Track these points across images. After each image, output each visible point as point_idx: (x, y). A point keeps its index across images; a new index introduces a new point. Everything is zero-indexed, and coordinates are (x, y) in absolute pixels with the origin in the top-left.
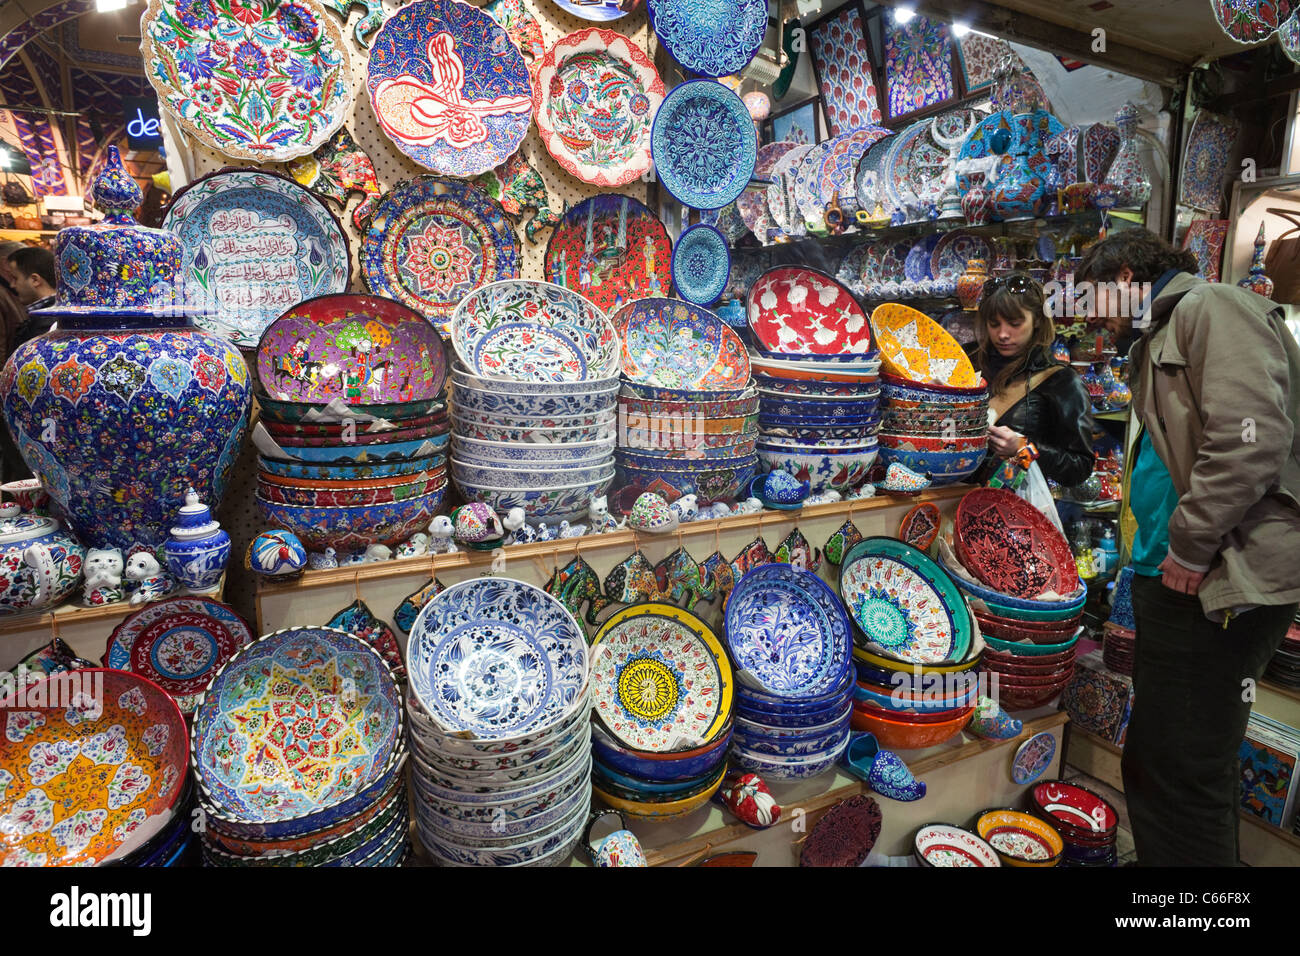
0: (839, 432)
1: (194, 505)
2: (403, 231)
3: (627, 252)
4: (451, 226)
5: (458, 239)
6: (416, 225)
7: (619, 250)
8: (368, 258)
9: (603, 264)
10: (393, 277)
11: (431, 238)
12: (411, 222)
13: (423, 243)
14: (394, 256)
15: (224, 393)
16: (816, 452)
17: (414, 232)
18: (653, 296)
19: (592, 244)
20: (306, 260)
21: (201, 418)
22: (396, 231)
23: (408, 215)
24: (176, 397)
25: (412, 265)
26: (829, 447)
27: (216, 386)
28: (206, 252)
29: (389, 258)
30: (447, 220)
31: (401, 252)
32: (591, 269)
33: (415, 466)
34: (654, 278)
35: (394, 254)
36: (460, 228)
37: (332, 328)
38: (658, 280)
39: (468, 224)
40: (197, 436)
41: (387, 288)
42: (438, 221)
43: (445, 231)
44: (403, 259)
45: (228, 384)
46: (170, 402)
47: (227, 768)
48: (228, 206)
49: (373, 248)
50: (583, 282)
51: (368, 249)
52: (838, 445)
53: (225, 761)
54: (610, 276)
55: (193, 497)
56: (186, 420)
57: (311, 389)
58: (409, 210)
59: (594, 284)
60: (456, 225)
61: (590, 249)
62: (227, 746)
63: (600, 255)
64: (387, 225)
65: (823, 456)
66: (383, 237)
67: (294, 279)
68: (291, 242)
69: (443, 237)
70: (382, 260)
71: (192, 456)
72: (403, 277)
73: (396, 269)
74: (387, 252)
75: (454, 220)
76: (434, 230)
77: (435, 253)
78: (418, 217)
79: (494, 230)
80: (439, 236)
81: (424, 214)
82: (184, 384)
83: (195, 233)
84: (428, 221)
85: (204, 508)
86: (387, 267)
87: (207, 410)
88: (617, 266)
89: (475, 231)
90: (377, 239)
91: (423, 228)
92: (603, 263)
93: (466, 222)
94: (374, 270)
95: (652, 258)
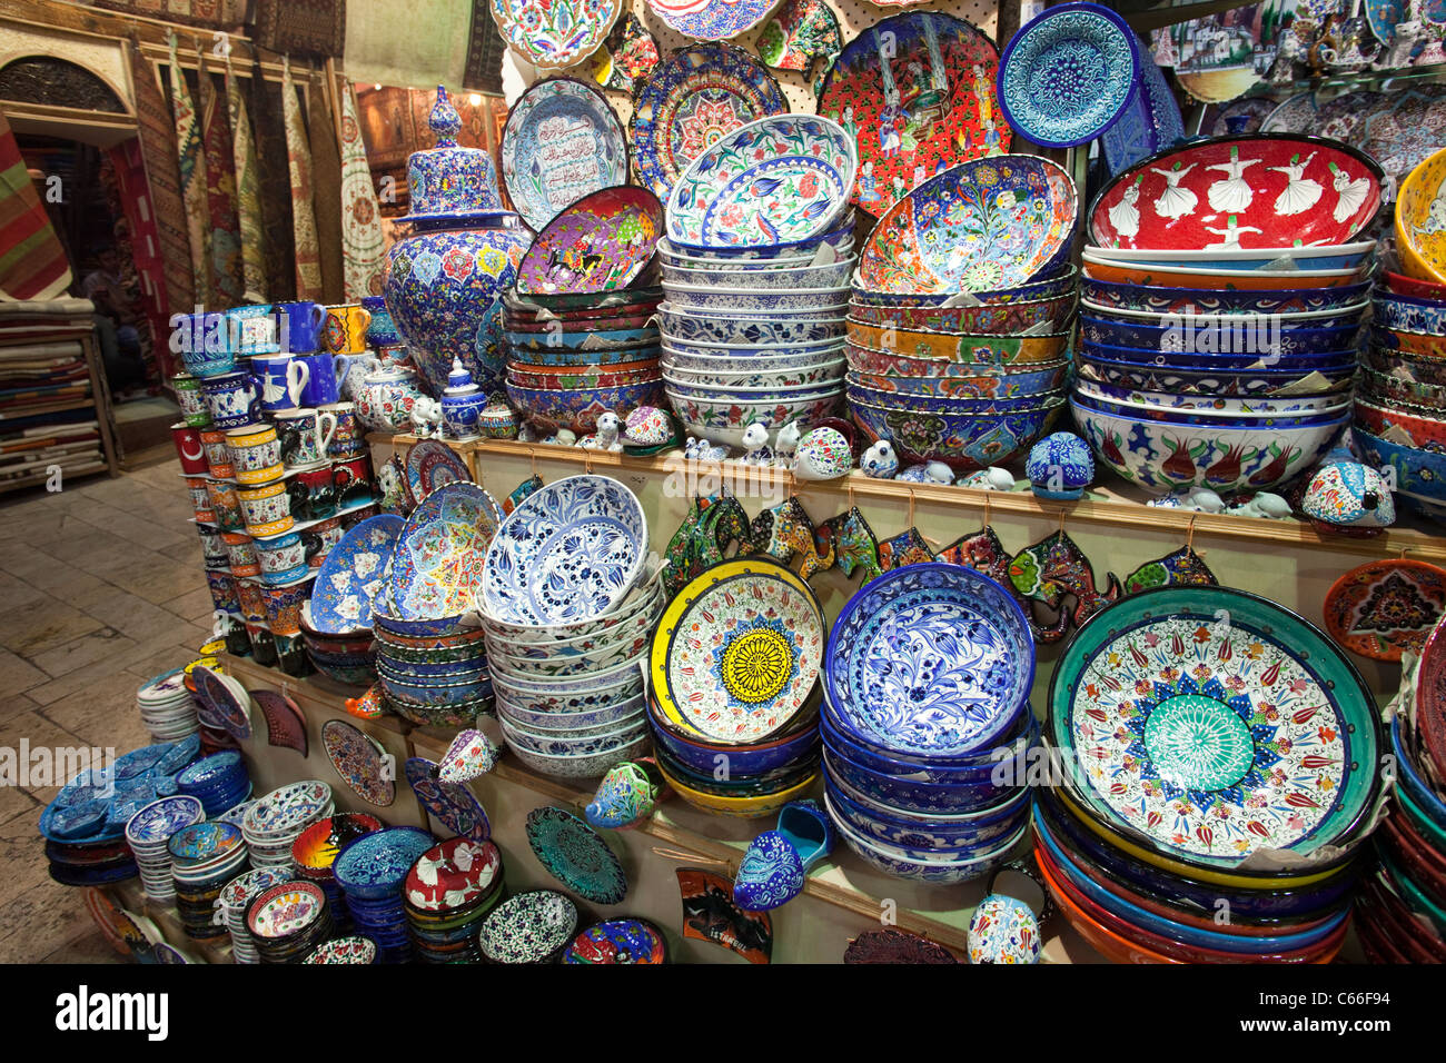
0: (1171, 381)
1: (458, 370)
2: (673, 115)
3: (951, 95)
4: (720, 99)
5: (730, 113)
6: (686, 106)
7: (939, 93)
8: (640, 151)
9: (919, 119)
10: (669, 167)
11: (703, 117)
12: (679, 104)
13: (696, 125)
14: (668, 144)
15: (469, 282)
16: (1127, 412)
17: (685, 115)
18: (988, 156)
19: (896, 93)
20: (604, 156)
21: (449, 301)
22: (665, 117)
23: (674, 96)
24: (428, 284)
25: (688, 151)
26: (1149, 406)
27: (461, 276)
28: (538, 161)
29: (663, 148)
30: (716, 93)
31: (675, 138)
32: (899, 128)
33: (581, 358)
34: (990, 127)
35: (668, 142)
36: (730, 100)
37: (614, 222)
38: (996, 130)
39: (738, 93)
40: (449, 316)
41: (662, 180)
42: (706, 96)
43: (715, 107)
44: (678, 146)
45: (474, 274)
46: (425, 288)
47: (426, 557)
48: (547, 116)
49: (643, 140)
50: (887, 147)
51: (638, 142)
52: (1167, 405)
53: (428, 552)
54: (930, 134)
55: (457, 363)
56: (437, 303)
57: (583, 281)
58: (673, 91)
59: (904, 148)
60: (724, 97)
61: (893, 99)
62: (437, 544)
63: (910, 106)
64: (654, 112)
65: (1136, 421)
66: (653, 126)
67: (597, 176)
68: (592, 141)
69: (715, 114)
70: (656, 151)
71: (449, 332)
72: (680, 166)
73: (671, 159)
74: (660, 141)
75: (722, 92)
76: (704, 108)
77: (710, 133)
78: (685, 97)
79: (761, 93)
80: (710, 114)
81: (690, 92)
82: (434, 276)
83: (529, 145)
84: (696, 99)
85: (466, 372)
86: (662, 158)
87: (453, 295)
88: (940, 117)
89: (745, 100)
90: (646, 129)
91: (693, 108)
92: (918, 116)
93: (734, 92)
94: (647, 162)
95: (987, 98)
